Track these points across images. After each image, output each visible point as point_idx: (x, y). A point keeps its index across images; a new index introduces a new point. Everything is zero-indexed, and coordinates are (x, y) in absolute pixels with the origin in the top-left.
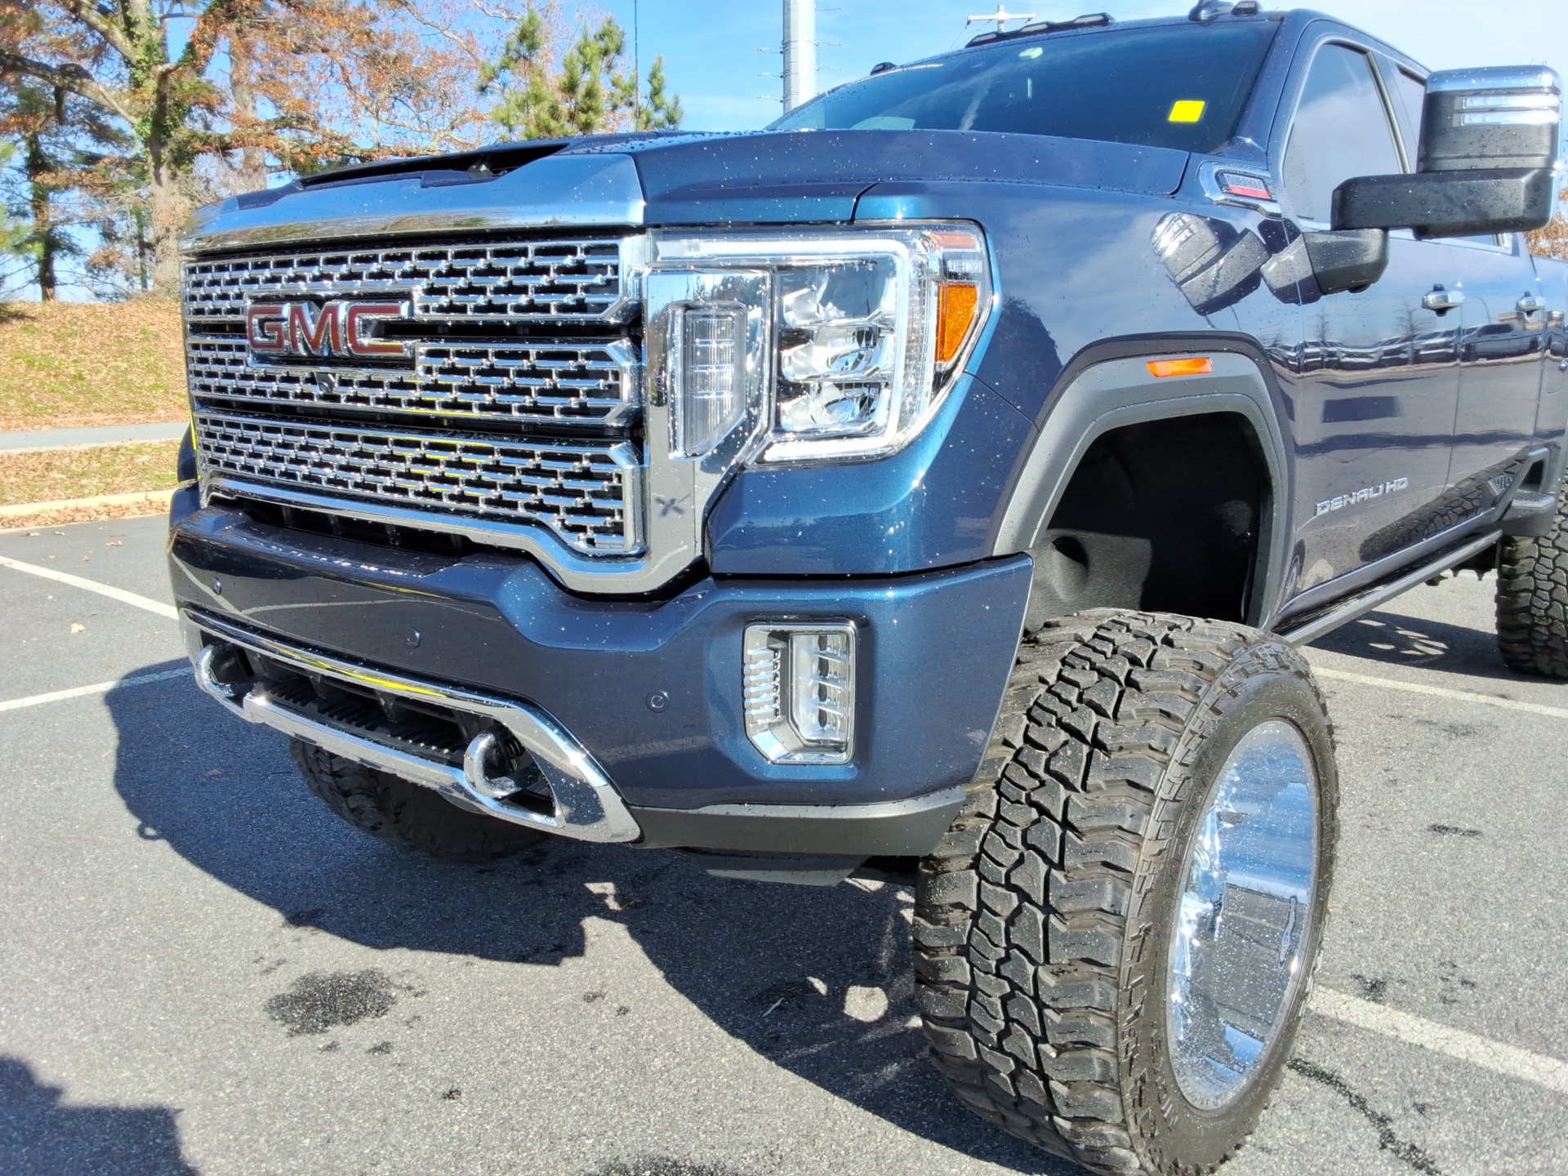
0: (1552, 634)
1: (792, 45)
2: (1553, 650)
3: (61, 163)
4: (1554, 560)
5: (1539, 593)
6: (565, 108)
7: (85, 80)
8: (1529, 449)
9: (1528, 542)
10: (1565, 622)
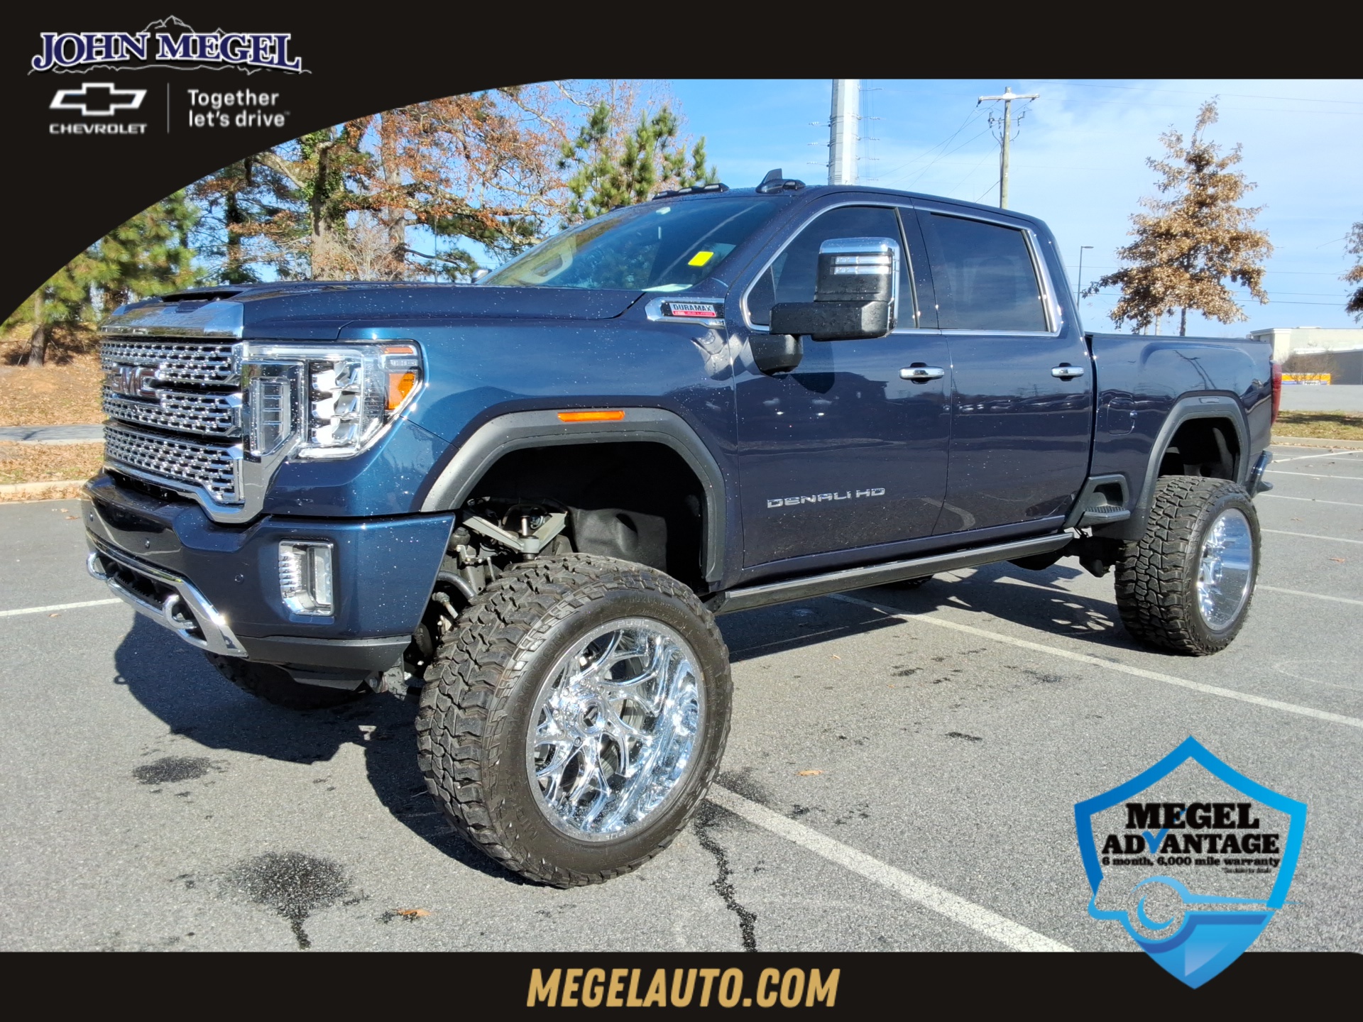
0: (1151, 615)
1: (838, 120)
2: (1155, 628)
3: (250, 215)
4: (1149, 559)
5: (1140, 583)
6: (625, 178)
7: (267, 153)
8: (1088, 475)
9: (1133, 545)
10: (1160, 607)
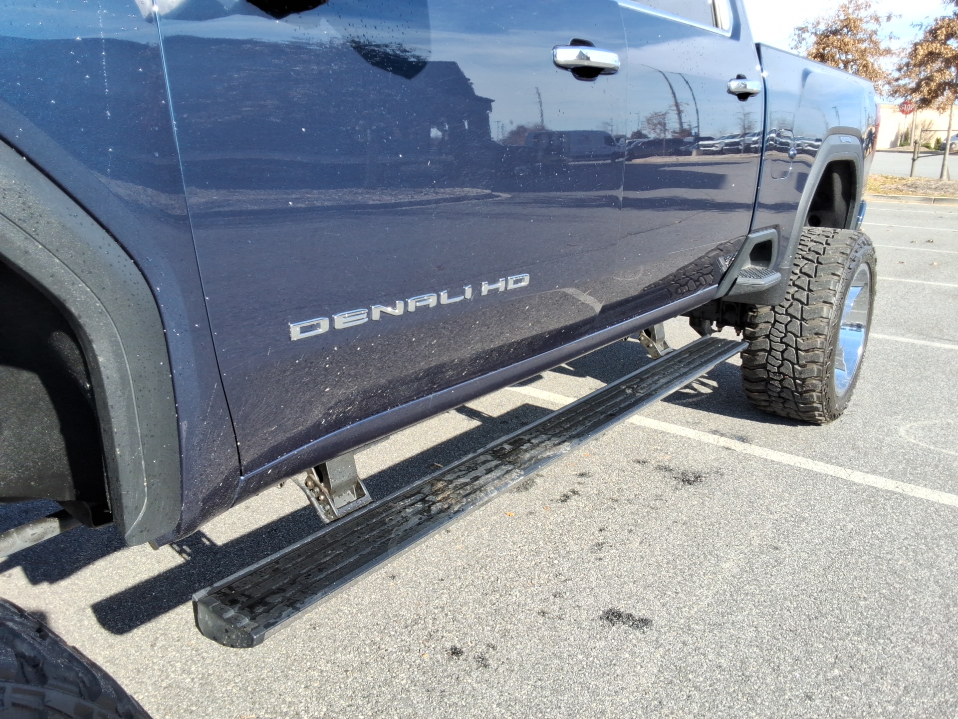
0: (783, 387)
2: (785, 401)
4: (786, 326)
5: (773, 353)
8: (750, 232)
9: (766, 309)
10: (794, 378)
